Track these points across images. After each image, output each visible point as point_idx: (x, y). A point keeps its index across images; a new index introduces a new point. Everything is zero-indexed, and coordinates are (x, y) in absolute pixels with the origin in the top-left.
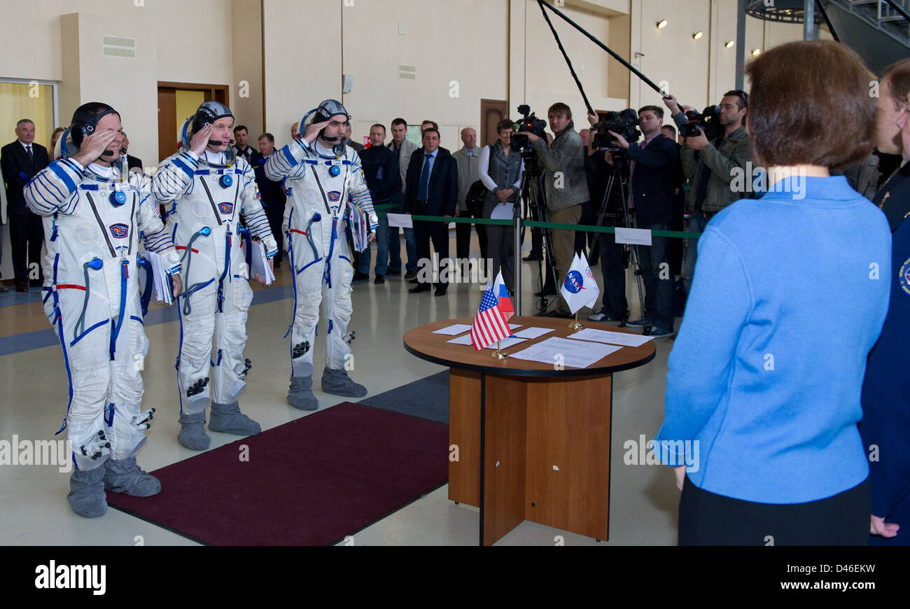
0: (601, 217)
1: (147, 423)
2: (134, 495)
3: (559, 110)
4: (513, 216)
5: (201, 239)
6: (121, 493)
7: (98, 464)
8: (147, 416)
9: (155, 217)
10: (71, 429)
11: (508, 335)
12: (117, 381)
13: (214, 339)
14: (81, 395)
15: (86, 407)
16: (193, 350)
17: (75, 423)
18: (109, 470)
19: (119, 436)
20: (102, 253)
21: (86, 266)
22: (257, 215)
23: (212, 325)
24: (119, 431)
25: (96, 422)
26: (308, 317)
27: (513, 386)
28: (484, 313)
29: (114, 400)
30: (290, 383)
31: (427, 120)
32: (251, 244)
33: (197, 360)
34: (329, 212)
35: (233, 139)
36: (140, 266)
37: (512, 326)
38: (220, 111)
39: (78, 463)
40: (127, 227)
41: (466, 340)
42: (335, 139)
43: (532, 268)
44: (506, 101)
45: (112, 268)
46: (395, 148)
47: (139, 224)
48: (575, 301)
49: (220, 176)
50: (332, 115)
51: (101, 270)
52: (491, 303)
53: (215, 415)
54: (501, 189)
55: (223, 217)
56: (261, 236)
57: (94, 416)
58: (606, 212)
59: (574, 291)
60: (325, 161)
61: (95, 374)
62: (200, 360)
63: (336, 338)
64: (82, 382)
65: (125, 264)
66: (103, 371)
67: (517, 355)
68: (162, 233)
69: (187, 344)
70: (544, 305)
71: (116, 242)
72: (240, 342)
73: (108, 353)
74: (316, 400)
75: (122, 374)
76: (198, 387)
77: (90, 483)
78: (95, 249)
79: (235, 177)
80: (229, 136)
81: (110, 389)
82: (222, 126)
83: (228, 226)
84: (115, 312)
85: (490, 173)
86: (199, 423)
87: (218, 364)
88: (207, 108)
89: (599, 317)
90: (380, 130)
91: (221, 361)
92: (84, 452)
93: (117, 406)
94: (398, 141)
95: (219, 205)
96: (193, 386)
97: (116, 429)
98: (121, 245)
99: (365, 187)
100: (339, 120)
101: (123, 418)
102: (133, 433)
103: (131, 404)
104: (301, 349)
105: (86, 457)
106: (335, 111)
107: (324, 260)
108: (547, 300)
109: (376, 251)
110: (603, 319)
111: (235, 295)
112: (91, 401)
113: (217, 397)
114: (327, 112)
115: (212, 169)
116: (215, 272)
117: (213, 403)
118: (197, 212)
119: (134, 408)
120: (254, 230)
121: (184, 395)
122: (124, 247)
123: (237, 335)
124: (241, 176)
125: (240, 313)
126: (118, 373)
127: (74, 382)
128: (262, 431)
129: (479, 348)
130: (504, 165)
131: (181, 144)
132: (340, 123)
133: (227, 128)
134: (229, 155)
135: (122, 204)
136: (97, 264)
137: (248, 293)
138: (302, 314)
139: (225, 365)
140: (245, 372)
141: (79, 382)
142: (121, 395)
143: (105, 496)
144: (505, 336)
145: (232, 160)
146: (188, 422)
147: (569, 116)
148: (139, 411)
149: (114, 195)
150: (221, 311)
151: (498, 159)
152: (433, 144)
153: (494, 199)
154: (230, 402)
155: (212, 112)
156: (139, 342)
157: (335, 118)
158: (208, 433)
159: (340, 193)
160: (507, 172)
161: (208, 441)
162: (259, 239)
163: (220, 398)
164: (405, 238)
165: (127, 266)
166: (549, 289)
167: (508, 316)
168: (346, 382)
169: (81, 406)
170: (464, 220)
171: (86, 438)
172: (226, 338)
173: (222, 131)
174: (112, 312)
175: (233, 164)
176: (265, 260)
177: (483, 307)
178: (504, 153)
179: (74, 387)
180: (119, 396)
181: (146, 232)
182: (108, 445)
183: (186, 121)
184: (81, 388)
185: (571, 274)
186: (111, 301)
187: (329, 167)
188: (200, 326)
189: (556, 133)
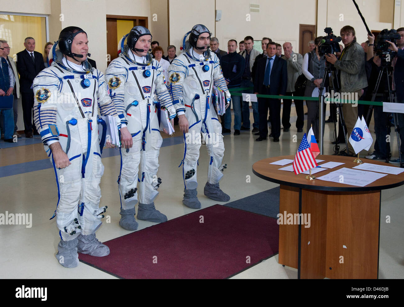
0: (374, 95)
1: (103, 214)
2: (94, 255)
3: (348, 30)
4: (318, 95)
5: (133, 108)
6: (87, 254)
7: (74, 237)
8: (103, 210)
9: (107, 95)
10: (59, 217)
11: (315, 166)
12: (86, 190)
13: (140, 166)
14: (64, 198)
15: (67, 204)
16: (128, 172)
17: (61, 213)
18: (80, 241)
19: (86, 222)
20: (77, 115)
21: (68, 123)
22: (164, 94)
23: (139, 158)
24: (86, 218)
25: (73, 213)
26: (193, 155)
27: (318, 197)
28: (301, 152)
29: (84, 201)
30: (184, 193)
31: (265, 37)
32: (160, 111)
33: (131, 178)
34: (204, 93)
35: (151, 48)
36: (99, 123)
37: (318, 161)
38: (143, 31)
39: (62, 236)
40: (91, 100)
41: (290, 168)
42: (203, 48)
43: (330, 127)
44: (315, 26)
45: (82, 124)
46: (247, 54)
47: (98, 99)
48: (357, 146)
49: (144, 70)
50: (200, 34)
51: (76, 125)
52: (305, 147)
53: (140, 210)
54: (316, 79)
55: (145, 95)
56: (166, 106)
57: (72, 210)
58: (377, 93)
59: (357, 140)
60: (199, 63)
61: (73, 186)
62: (132, 178)
63: (215, 167)
64: (66, 190)
65: (90, 122)
66: (78, 184)
67: (321, 178)
68: (110, 105)
69: (125, 169)
70: (337, 149)
71: (85, 109)
72: (155, 168)
73: (81, 174)
74: (200, 203)
75: (89, 186)
76: (131, 194)
77: (69, 249)
78: (73, 113)
79: (151, 71)
80: (148, 46)
81: (82, 194)
82: (144, 40)
83: (148, 100)
84: (85, 150)
85: (309, 70)
86: (131, 214)
87: (142, 181)
88: (136, 30)
89: (372, 157)
90: (234, 43)
91: (144, 178)
92: (66, 231)
93: (86, 204)
94: (248, 50)
95: (143, 88)
96: (128, 193)
97: (85, 217)
98: (88, 111)
99: (222, 76)
100: (204, 36)
101: (89, 210)
102: (94, 220)
103: (93, 203)
104: (190, 174)
105: (66, 233)
106: (201, 31)
107: (202, 121)
108: (339, 146)
109: (234, 116)
110: (374, 158)
111: (152, 141)
112: (70, 201)
113: (142, 200)
114: (197, 32)
115: (139, 67)
116: (141, 127)
117: (139, 203)
118: (130, 92)
119: (95, 205)
120: (162, 103)
121: (123, 198)
122: (89, 112)
123: (154, 165)
124: (155, 70)
125: (155, 151)
126: (87, 185)
127: (61, 190)
128: (168, 220)
129: (297, 173)
130: (317, 65)
131: (120, 51)
132: (205, 38)
133: (147, 42)
134: (148, 58)
135: (88, 87)
136: (74, 122)
137: (160, 139)
138: (190, 154)
139: (146, 181)
140: (158, 185)
141: (63, 190)
142: (88, 198)
143: (78, 256)
144: (313, 167)
145: (150, 61)
146: (125, 214)
147: (354, 34)
148: (98, 207)
149: (83, 82)
150: (144, 150)
151: (313, 62)
152: (273, 52)
153: (312, 85)
154: (149, 203)
155: (138, 32)
156: (98, 167)
157: (202, 35)
158: (137, 220)
159: (209, 81)
160: (319, 69)
161: (137, 225)
162: (165, 108)
163: (143, 201)
164: (253, 108)
165: (91, 123)
166: (340, 139)
167: (316, 155)
168: (218, 192)
169: (64, 204)
170: (288, 97)
171: (67, 222)
172: (147, 166)
173: (144, 43)
174: (83, 150)
175: (151, 63)
176: (168, 120)
177: (301, 149)
178: (317, 57)
179: (60, 193)
180: (87, 199)
181: (101, 104)
182: (80, 227)
183: (123, 37)
184: (64, 193)
185: (355, 130)
186: (82, 144)
187: (202, 66)
188: (132, 158)
189: (345, 45)
